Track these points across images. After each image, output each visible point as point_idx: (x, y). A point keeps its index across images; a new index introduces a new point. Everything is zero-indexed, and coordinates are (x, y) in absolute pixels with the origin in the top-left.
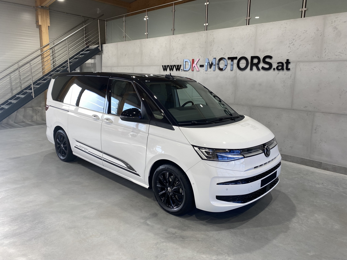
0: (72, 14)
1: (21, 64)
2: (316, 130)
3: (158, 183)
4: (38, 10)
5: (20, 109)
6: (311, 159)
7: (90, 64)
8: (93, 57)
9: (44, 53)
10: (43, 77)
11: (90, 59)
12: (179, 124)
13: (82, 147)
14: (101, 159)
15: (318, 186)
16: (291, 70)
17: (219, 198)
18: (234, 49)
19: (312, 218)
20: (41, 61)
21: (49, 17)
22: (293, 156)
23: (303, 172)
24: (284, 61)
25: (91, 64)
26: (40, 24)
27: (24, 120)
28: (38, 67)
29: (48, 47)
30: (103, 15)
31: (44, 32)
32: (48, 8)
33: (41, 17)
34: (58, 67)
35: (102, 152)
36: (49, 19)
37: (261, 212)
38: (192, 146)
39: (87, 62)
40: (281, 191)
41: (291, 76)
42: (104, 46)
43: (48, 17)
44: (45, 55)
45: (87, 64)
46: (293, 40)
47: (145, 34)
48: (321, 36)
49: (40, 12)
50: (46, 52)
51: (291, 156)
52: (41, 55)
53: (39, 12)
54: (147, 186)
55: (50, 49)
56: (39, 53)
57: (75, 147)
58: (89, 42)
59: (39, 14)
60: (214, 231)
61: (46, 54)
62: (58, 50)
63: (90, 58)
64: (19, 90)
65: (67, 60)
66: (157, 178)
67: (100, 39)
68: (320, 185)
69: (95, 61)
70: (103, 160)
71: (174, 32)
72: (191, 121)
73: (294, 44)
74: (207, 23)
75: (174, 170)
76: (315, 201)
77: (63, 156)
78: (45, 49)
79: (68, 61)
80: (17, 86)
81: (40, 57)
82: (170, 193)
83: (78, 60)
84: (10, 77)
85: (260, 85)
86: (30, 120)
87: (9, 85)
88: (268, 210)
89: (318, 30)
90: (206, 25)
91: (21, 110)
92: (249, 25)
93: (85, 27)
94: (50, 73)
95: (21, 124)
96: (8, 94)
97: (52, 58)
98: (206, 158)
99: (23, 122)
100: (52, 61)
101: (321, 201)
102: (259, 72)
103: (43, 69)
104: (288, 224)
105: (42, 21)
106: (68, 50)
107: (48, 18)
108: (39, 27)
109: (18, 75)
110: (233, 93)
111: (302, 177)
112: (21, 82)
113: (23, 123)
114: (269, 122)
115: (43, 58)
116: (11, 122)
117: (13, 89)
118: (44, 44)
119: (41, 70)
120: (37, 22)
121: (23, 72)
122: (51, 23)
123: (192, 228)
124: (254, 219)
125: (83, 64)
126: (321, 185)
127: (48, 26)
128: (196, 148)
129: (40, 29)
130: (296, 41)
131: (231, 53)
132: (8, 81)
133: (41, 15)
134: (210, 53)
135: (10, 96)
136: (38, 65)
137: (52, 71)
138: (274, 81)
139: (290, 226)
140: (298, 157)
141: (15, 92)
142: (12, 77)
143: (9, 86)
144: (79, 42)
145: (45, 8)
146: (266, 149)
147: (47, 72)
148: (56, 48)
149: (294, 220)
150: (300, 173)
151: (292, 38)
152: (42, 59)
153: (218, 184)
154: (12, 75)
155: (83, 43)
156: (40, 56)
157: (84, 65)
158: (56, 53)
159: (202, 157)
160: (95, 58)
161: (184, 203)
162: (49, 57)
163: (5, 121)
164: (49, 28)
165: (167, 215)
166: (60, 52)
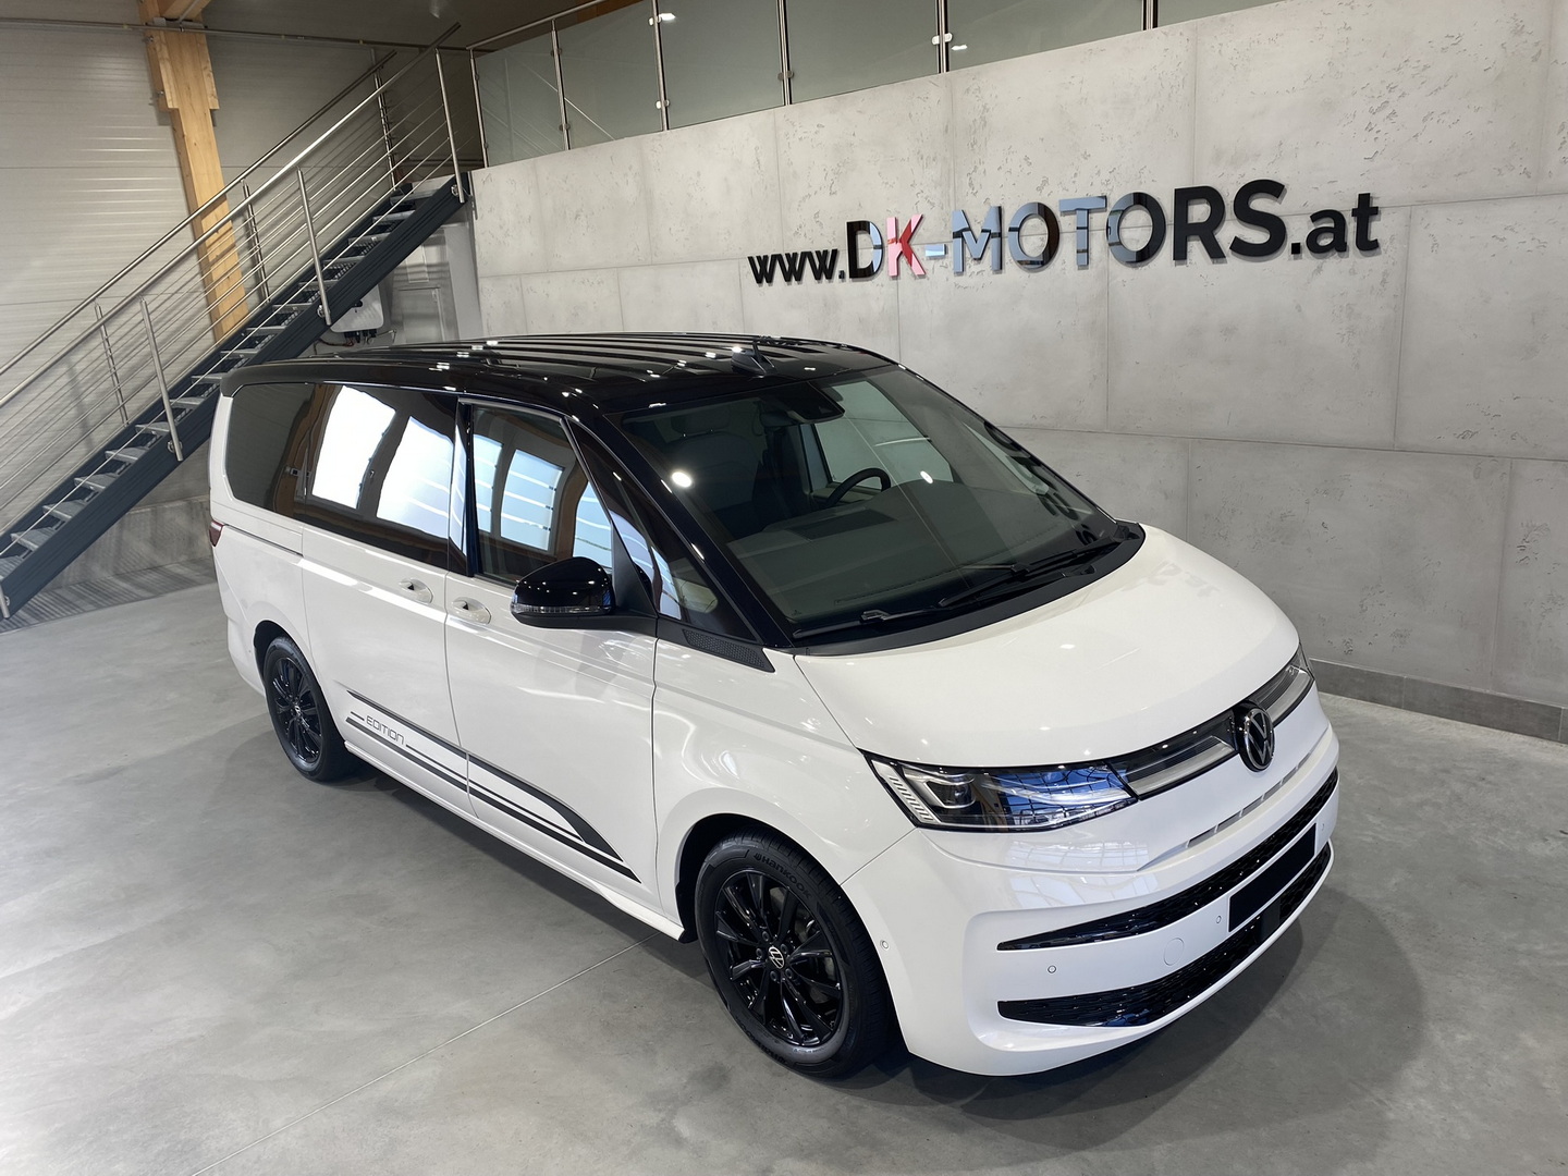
0: (314, 38)
1: (107, 305)
2: (1523, 548)
3: (722, 923)
4: (156, 39)
5: (132, 512)
6: (1503, 694)
7: (424, 272)
8: (432, 236)
9: (208, 242)
10: (216, 356)
11: (420, 248)
12: (795, 635)
13: (376, 725)
14: (463, 787)
15: (1538, 849)
16: (1383, 247)
17: (1014, 1010)
18: (1086, 156)
19: (1506, 1058)
20: (199, 279)
21: (210, 65)
22: (1409, 680)
23: (1464, 765)
24: (1346, 205)
25: (426, 269)
26: (170, 106)
27: (159, 560)
28: (189, 307)
29: (224, 211)
30: (457, 26)
31: (194, 141)
32: (197, 21)
33: (175, 72)
34: (280, 299)
35: (461, 753)
36: (209, 75)
37: (1241, 1033)
38: (862, 757)
39: (409, 261)
40: (1349, 894)
41: (1384, 282)
42: (477, 176)
43: (206, 68)
44: (213, 248)
45: (409, 270)
46: (1391, 89)
47: (658, 105)
48: (1535, 59)
49: (165, 48)
50: (215, 236)
51: (1401, 679)
52: (198, 250)
53: (158, 49)
54: (675, 930)
55: (233, 219)
56: (185, 241)
57: (349, 720)
58: (410, 163)
59: (163, 58)
60: (1002, 1165)
61: (217, 244)
62: (270, 221)
63: (422, 240)
64: (116, 425)
65: (313, 267)
66: (715, 899)
67: (456, 149)
68: (1550, 840)
69: (442, 254)
70: (473, 792)
71: (790, 88)
72: (855, 614)
73: (1394, 113)
74: (946, 32)
75: (789, 870)
76: (1523, 947)
77: (307, 756)
78: (209, 223)
79: (315, 273)
80: (108, 409)
81: (193, 261)
82: (777, 971)
83: (364, 260)
84: (71, 370)
85: (1228, 331)
86: (183, 558)
87: (72, 405)
88: (1278, 1016)
89: (1518, 31)
90: (941, 39)
91: (140, 514)
92: (1155, 25)
93: (383, 94)
94: (244, 330)
95: (142, 579)
96: (73, 446)
97: (246, 261)
98: (936, 821)
99: (154, 568)
100: (251, 273)
101: (1555, 948)
102: (1219, 267)
103: (212, 316)
104: (1380, 1101)
105: (178, 90)
106: (311, 219)
107: (205, 73)
108: (170, 118)
109: (105, 357)
110: (1095, 377)
111: (1459, 798)
112: (119, 390)
113: (154, 576)
114: (1283, 517)
115: (205, 267)
116: (101, 574)
117: (92, 422)
118: (204, 197)
119: (206, 321)
120: (158, 95)
121: (128, 337)
122: (220, 95)
123: (892, 1153)
124: (1209, 1075)
125: (395, 271)
126: (1554, 844)
127: (212, 111)
128: (881, 767)
129: (174, 130)
130: (1403, 95)
131: (1076, 179)
132: (63, 391)
133: (171, 61)
134: (971, 184)
135: (79, 456)
136: (187, 298)
137: (254, 322)
138: (1299, 308)
139: (1391, 1116)
140: (1436, 686)
141: (102, 436)
142: (78, 368)
143: (73, 412)
144: (361, 167)
145: (185, 23)
146: (1253, 730)
147: (230, 327)
148: (259, 210)
149: (1415, 1074)
150: (1446, 771)
151: (1382, 82)
152: (201, 268)
153: (1002, 947)
154: (75, 358)
155: (383, 169)
156: (194, 257)
157: (398, 275)
158: (263, 234)
159: (917, 813)
160: (440, 242)
161: (849, 1025)
162: (231, 259)
163: (72, 572)
164: (217, 119)
165: (774, 1074)
166: (282, 228)
